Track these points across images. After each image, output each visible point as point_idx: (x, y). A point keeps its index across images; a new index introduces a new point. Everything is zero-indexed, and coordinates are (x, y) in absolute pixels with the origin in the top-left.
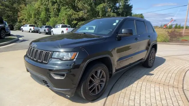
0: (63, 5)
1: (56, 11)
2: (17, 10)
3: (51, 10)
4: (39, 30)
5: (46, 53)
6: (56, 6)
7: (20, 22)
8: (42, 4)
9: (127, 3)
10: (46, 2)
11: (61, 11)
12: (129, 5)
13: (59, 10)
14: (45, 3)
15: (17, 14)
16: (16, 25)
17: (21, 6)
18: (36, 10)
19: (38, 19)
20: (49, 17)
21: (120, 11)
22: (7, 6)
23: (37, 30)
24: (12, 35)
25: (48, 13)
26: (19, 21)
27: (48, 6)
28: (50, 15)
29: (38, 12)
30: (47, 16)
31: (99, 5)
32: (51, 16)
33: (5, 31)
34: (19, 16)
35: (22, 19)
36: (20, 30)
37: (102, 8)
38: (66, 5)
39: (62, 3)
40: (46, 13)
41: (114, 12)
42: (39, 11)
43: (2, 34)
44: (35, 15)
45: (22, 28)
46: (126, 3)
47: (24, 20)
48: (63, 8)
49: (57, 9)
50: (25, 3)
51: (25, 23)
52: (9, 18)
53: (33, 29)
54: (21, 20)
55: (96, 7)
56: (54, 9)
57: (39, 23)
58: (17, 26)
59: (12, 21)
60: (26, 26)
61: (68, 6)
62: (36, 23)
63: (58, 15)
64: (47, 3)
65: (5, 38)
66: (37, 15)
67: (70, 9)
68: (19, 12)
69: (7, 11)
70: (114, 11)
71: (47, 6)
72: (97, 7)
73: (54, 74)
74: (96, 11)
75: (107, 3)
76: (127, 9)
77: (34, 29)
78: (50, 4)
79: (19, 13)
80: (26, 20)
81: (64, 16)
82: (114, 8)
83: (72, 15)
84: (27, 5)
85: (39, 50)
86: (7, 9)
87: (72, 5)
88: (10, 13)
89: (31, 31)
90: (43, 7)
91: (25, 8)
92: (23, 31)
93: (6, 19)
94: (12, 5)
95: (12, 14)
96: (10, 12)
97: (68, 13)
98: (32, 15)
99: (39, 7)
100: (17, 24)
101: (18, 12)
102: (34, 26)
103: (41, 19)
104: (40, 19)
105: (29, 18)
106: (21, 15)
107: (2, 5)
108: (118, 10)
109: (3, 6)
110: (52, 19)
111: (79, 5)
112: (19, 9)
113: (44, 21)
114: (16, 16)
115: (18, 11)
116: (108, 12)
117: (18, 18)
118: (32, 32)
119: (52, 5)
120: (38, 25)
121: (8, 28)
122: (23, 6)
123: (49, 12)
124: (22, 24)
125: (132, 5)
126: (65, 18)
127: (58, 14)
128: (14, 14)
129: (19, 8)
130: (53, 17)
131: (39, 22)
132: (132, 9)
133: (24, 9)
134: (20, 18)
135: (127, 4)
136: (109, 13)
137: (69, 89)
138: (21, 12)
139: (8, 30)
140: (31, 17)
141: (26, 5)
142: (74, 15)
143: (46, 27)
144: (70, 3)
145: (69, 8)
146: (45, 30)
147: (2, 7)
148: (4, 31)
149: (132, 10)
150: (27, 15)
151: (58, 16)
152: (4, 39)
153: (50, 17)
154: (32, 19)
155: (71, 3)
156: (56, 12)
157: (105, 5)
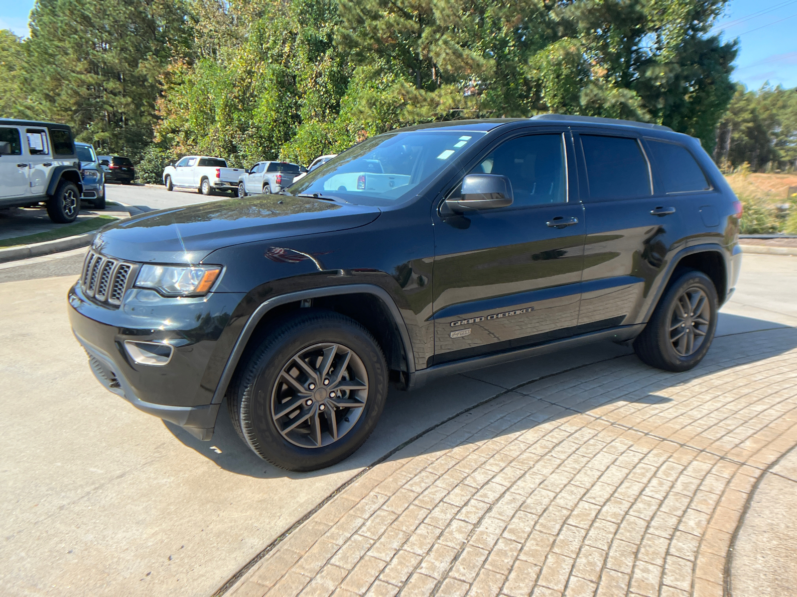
0: (361, 59)
1: (330, 86)
2: (152, 86)
3: (305, 85)
4: (241, 182)
5: (122, 267)
6: (327, 64)
7: (165, 144)
8: (263, 56)
9: (704, 29)
10: (284, 43)
11: (352, 86)
12: (713, 40)
13: (341, 82)
14: (275, 51)
15: (153, 107)
16: (147, 157)
17: (170, 68)
18: (234, 86)
19: (243, 128)
20: (292, 117)
21: (657, 78)
22: (111, 73)
23: (231, 184)
24: (115, 207)
25: (289, 99)
26: (158, 139)
27: (292, 63)
28: (298, 107)
29: (244, 93)
30: (287, 113)
31: (542, 47)
32: (302, 112)
33: (80, 188)
34: (158, 118)
35: (174, 131)
36: (161, 183)
37: (559, 64)
38: (376, 56)
39: (357, 45)
40: (280, 99)
41: (625, 83)
42: (248, 87)
43: (65, 198)
44: (230, 108)
45: (168, 175)
46: (695, 29)
47: (182, 135)
48: (360, 72)
49: (332, 76)
50: (186, 55)
51: (184, 151)
52: (117, 125)
53: (217, 180)
54: (170, 135)
55: (526, 62)
56: (320, 80)
57: (248, 148)
58: (150, 161)
59: (128, 141)
60: (187, 165)
61: (388, 62)
62: (233, 149)
63: (336, 109)
64: (287, 49)
65: (75, 219)
66: (236, 109)
67: (397, 75)
68: (162, 96)
69: (111, 92)
70: (626, 76)
71: (287, 62)
72: (531, 61)
73: (138, 345)
74: (525, 79)
75: (588, 33)
76: (701, 64)
77: (218, 176)
78: (302, 56)
79: (160, 102)
80: (188, 134)
81: (361, 112)
82: (627, 62)
83: (405, 104)
84: (198, 64)
85: (115, 262)
86: (111, 85)
87: (405, 52)
88: (123, 104)
89: (205, 190)
90: (269, 73)
91: (186, 78)
92: (171, 189)
93: (107, 134)
94: (134, 63)
95: (132, 106)
96: (123, 100)
97: (383, 96)
98: (218, 111)
99: (250, 73)
100: (152, 152)
101: (155, 99)
102: (222, 164)
103: (258, 128)
104: (251, 131)
105: (202, 126)
106: (169, 112)
107: (93, 67)
108: (648, 74)
109: (97, 73)
110: (307, 126)
111: (438, 55)
112: (161, 84)
113: (270, 138)
114: (149, 118)
115: (154, 92)
116: (591, 86)
117: (155, 123)
118: (212, 192)
119: (311, 59)
120: (244, 157)
121: (94, 174)
122: (177, 67)
123: (295, 93)
124: (173, 152)
125: (735, 43)
126: (370, 120)
127: (338, 105)
128: (138, 106)
129: (161, 78)
130: (311, 118)
131: (249, 142)
132: (732, 63)
133: (183, 82)
134: (165, 124)
135: (700, 34)
136: (596, 91)
137: (189, 409)
138: (170, 97)
139: (94, 181)
140: (213, 121)
141: (190, 63)
142: (409, 107)
143: (272, 168)
144: (394, 46)
145: (390, 69)
146: (266, 184)
147: (90, 78)
148: (76, 189)
149: (732, 69)
150: (192, 109)
151: (338, 113)
152: (71, 221)
153: (297, 118)
154: (217, 130)
155: (400, 45)
156: (326, 92)
157: (572, 49)
